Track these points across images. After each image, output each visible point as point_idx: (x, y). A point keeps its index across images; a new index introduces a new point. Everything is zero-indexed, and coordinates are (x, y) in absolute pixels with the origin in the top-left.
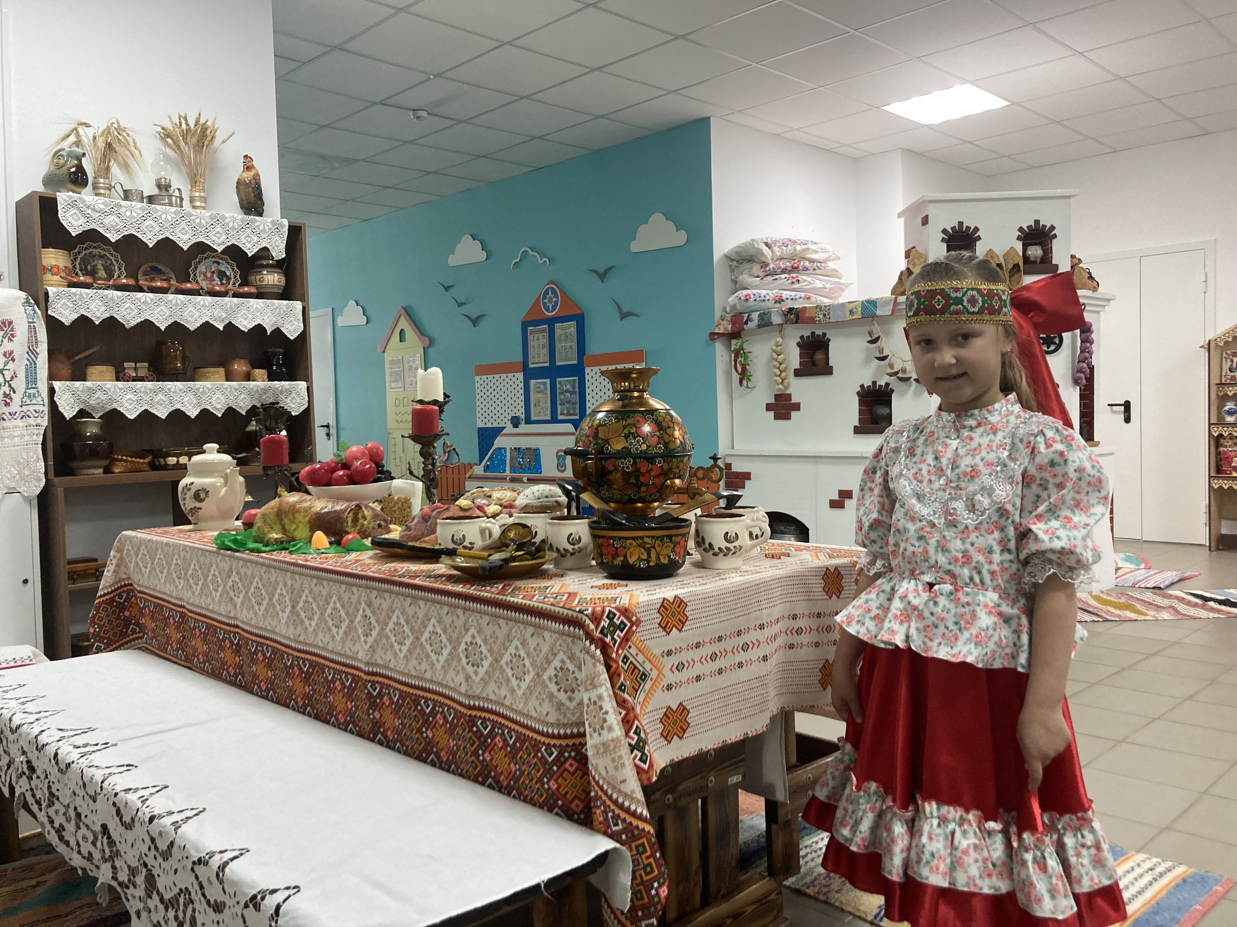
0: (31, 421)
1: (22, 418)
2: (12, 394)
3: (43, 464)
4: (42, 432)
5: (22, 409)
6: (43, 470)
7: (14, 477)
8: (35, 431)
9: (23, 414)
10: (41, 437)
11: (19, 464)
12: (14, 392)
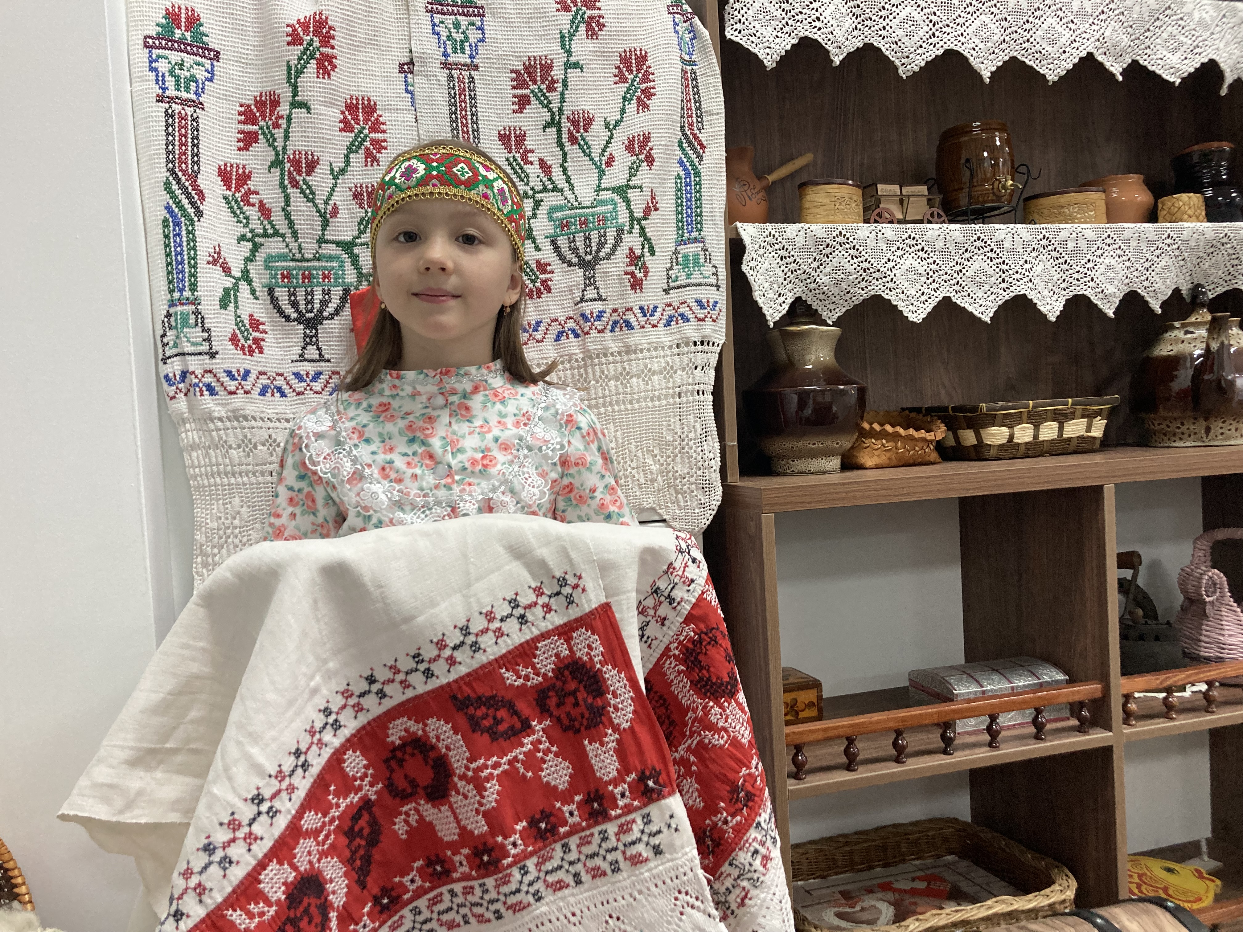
0: (691, 331)
1: (668, 324)
2: (647, 257)
3: (717, 445)
4: (714, 360)
5: (667, 299)
6: (716, 464)
7: (653, 481)
8: (700, 359)
9: (670, 311)
10: (712, 373)
11: (663, 445)
12: (652, 252)
